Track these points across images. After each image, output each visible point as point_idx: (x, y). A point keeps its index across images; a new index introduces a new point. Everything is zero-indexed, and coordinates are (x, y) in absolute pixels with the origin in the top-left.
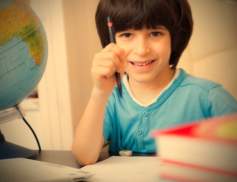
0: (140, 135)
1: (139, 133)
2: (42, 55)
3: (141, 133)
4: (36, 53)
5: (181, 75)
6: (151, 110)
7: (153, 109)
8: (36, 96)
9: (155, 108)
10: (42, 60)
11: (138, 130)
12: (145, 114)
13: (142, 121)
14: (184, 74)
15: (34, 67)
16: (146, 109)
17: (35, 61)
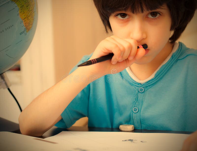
0: (137, 114)
1: (136, 111)
2: (32, 19)
3: (137, 111)
4: (26, 16)
5: (180, 49)
6: (148, 86)
7: (151, 85)
8: (18, 69)
9: (152, 85)
10: (32, 24)
11: (135, 108)
12: (141, 90)
13: (138, 98)
14: (183, 47)
15: (23, 32)
16: (143, 85)
17: (25, 25)
